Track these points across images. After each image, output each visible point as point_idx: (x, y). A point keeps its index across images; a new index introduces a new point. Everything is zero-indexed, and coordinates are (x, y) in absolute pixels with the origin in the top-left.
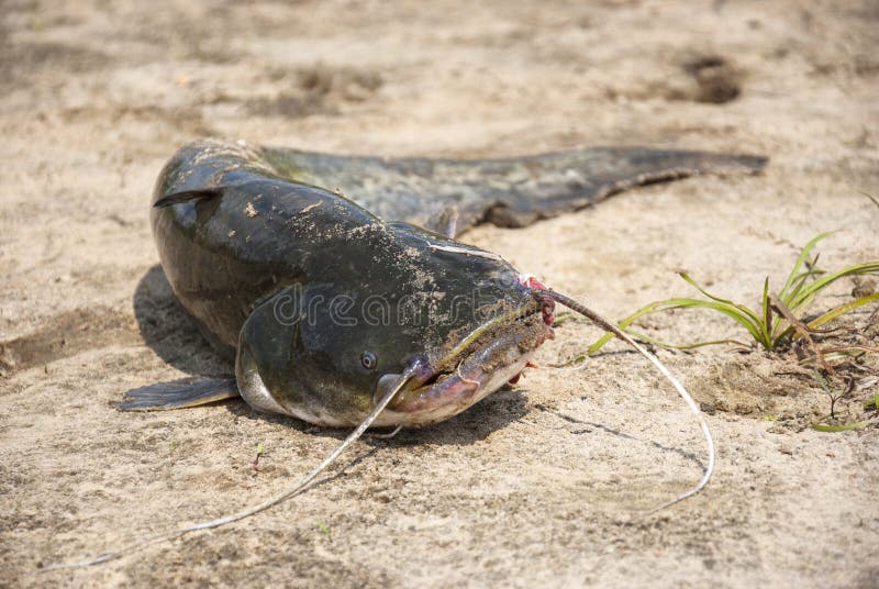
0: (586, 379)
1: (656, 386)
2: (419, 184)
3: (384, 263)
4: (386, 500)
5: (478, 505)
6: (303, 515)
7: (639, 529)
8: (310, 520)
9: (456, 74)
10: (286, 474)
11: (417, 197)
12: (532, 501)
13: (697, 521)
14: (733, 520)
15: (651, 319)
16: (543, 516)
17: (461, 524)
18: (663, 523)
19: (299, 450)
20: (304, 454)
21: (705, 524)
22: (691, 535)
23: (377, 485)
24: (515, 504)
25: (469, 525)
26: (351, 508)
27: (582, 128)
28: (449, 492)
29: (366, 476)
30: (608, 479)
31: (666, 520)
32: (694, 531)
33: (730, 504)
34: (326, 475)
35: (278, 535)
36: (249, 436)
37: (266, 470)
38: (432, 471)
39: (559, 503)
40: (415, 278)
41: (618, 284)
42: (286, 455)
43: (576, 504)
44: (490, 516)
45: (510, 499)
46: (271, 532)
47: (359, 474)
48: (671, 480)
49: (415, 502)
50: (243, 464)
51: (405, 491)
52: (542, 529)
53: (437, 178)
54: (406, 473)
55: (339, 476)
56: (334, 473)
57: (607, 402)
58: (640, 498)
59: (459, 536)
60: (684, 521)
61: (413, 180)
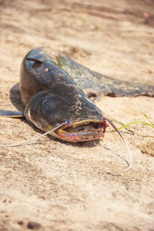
0: (114, 137)
1: (131, 143)
2: (96, 80)
3: (71, 95)
4: (49, 152)
5: (72, 159)
6: (26, 150)
7: (112, 175)
8: (27, 152)
9: (111, 57)
10: (26, 139)
11: (93, 83)
12: (87, 162)
13: (128, 178)
14: (138, 180)
15: (137, 127)
16: (88, 166)
17: (66, 162)
18: (119, 176)
19: (32, 134)
20: (32, 135)
21: (130, 179)
22: (125, 181)
23: (48, 148)
24: (82, 161)
25: (68, 163)
26: (39, 151)
27: (138, 78)
28: (66, 154)
29: (46, 145)
30: (109, 162)
31: (120, 175)
32: (126, 180)
33: (138, 175)
34: (36, 142)
35: (17, 153)
36: (20, 128)
37: (21, 137)
38: (64, 148)
39: (94, 164)
40: (77, 102)
41: (132, 117)
42: (28, 135)
43: (98, 165)
44: (74, 162)
45: (81, 160)
46: (16, 152)
47: (45, 144)
48: (125, 166)
49: (56, 154)
50: (16, 134)
51: (55, 151)
52: (87, 169)
53: (101, 81)
54: (57, 147)
55: (39, 143)
56: (39, 142)
57: (117, 143)
58: (116, 168)
59: (64, 165)
60: (125, 177)
61: (95, 78)
